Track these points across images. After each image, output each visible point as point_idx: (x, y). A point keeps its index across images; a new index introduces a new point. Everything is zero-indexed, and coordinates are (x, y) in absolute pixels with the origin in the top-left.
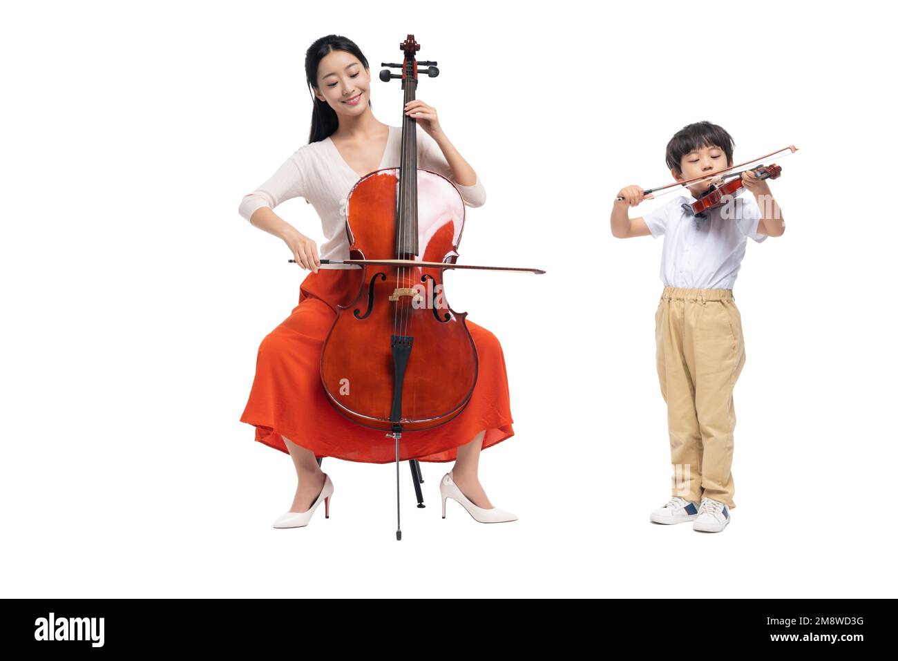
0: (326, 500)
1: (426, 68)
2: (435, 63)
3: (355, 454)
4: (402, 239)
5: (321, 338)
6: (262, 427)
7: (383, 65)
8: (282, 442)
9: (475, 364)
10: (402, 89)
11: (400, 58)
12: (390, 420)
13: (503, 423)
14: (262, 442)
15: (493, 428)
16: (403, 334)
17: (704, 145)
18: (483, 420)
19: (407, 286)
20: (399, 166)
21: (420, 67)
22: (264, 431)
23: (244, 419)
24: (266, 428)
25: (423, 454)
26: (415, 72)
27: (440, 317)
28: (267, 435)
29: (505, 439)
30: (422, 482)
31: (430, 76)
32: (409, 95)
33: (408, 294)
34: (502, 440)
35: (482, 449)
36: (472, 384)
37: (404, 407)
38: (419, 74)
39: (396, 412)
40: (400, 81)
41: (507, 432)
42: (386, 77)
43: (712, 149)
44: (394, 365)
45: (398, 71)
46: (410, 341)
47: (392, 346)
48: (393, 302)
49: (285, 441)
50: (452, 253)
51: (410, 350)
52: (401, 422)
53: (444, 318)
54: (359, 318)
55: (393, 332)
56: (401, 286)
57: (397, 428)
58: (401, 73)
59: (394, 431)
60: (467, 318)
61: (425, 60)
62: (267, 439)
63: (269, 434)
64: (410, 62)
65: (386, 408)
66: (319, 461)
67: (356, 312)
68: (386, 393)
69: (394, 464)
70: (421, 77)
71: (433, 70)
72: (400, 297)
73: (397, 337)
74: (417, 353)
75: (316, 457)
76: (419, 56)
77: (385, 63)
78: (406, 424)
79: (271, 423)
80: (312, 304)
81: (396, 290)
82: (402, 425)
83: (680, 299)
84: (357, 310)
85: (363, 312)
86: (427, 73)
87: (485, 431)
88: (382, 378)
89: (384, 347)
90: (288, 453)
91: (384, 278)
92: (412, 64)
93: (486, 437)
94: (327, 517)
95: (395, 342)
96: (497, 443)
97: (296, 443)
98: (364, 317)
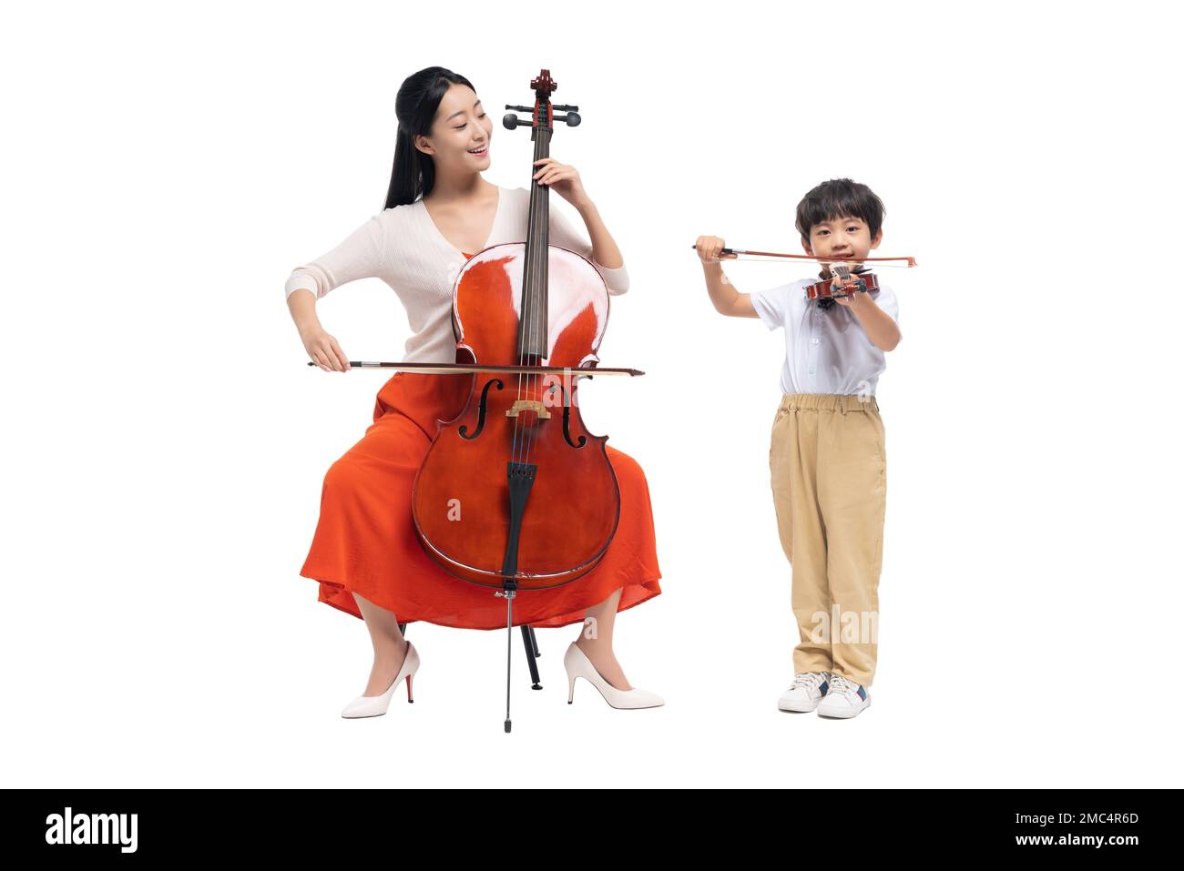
0: (408, 679)
1: (564, 114)
2: (576, 108)
3: (453, 618)
4: (527, 336)
5: (414, 464)
6: (328, 583)
7: (508, 107)
8: (353, 602)
9: (616, 503)
10: (532, 140)
11: (530, 99)
12: (502, 574)
13: (648, 577)
14: (327, 602)
15: (633, 583)
16: (523, 460)
17: (837, 215)
18: (623, 573)
19: (531, 398)
20: (526, 241)
21: (556, 113)
22: (329, 589)
23: (305, 572)
24: (333, 584)
25: (540, 617)
26: (550, 119)
27: (573, 440)
28: (336, 595)
29: (648, 598)
30: (538, 655)
31: (569, 124)
32: (542, 150)
33: (532, 409)
34: (644, 600)
35: (618, 612)
36: (612, 530)
37: (521, 556)
38: (554, 122)
39: (510, 563)
40: (530, 129)
41: (652, 589)
42: (511, 123)
43: (849, 221)
44: (512, 503)
45: (528, 117)
46: (533, 470)
47: (509, 476)
48: (511, 419)
49: (357, 601)
50: (590, 357)
51: (531, 483)
52: (516, 576)
53: (577, 443)
54: (464, 436)
55: (510, 457)
56: (523, 398)
57: (509, 585)
58: (531, 120)
59: (505, 588)
60: (608, 443)
61: (563, 103)
62: (334, 599)
63: (337, 592)
64: (543, 105)
65: (499, 558)
66: (402, 628)
67: (463, 430)
68: (498, 538)
69: (505, 630)
70: (557, 125)
71: (572, 117)
72: (522, 413)
73: (516, 465)
74: (541, 486)
75: (399, 622)
76: (555, 99)
77: (511, 105)
78: (524, 579)
79: (342, 577)
80: (392, 421)
81: (516, 402)
82: (517, 580)
83: (811, 409)
84: (462, 427)
85: (471, 429)
86: (564, 121)
87: (622, 588)
88: (495, 519)
89: (498, 478)
90: (361, 618)
91: (500, 386)
92: (547, 108)
93: (623, 596)
94: (411, 701)
95: (512, 471)
96: (638, 603)
97: (374, 603)
98: (472, 437)
